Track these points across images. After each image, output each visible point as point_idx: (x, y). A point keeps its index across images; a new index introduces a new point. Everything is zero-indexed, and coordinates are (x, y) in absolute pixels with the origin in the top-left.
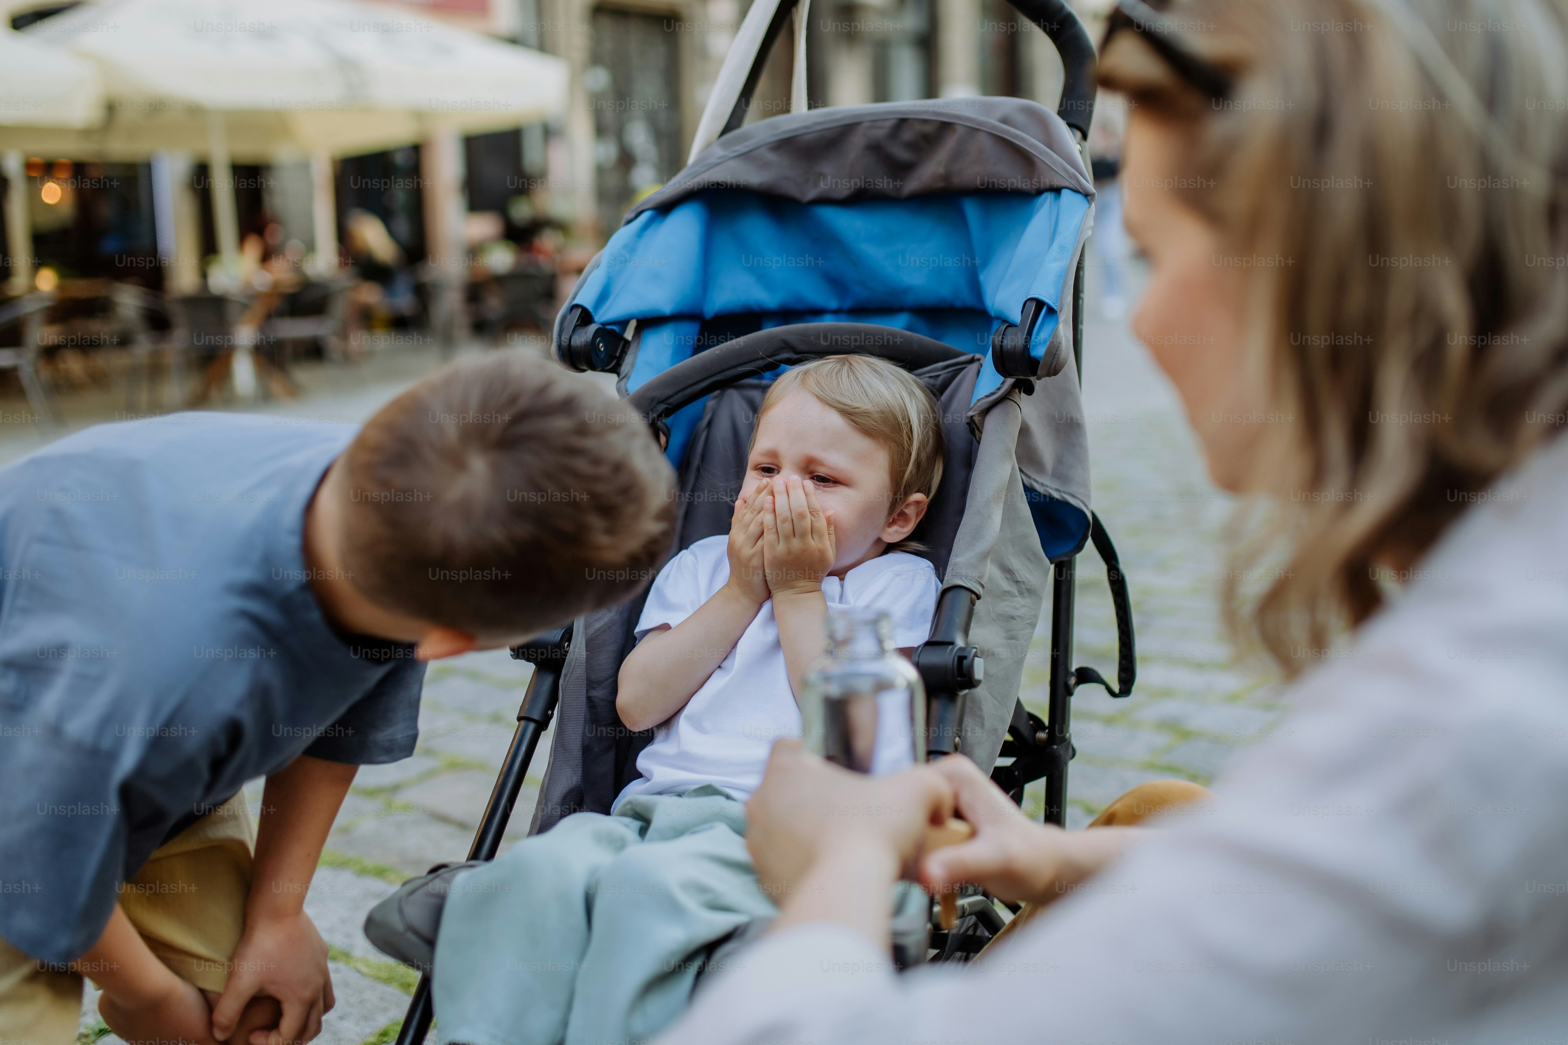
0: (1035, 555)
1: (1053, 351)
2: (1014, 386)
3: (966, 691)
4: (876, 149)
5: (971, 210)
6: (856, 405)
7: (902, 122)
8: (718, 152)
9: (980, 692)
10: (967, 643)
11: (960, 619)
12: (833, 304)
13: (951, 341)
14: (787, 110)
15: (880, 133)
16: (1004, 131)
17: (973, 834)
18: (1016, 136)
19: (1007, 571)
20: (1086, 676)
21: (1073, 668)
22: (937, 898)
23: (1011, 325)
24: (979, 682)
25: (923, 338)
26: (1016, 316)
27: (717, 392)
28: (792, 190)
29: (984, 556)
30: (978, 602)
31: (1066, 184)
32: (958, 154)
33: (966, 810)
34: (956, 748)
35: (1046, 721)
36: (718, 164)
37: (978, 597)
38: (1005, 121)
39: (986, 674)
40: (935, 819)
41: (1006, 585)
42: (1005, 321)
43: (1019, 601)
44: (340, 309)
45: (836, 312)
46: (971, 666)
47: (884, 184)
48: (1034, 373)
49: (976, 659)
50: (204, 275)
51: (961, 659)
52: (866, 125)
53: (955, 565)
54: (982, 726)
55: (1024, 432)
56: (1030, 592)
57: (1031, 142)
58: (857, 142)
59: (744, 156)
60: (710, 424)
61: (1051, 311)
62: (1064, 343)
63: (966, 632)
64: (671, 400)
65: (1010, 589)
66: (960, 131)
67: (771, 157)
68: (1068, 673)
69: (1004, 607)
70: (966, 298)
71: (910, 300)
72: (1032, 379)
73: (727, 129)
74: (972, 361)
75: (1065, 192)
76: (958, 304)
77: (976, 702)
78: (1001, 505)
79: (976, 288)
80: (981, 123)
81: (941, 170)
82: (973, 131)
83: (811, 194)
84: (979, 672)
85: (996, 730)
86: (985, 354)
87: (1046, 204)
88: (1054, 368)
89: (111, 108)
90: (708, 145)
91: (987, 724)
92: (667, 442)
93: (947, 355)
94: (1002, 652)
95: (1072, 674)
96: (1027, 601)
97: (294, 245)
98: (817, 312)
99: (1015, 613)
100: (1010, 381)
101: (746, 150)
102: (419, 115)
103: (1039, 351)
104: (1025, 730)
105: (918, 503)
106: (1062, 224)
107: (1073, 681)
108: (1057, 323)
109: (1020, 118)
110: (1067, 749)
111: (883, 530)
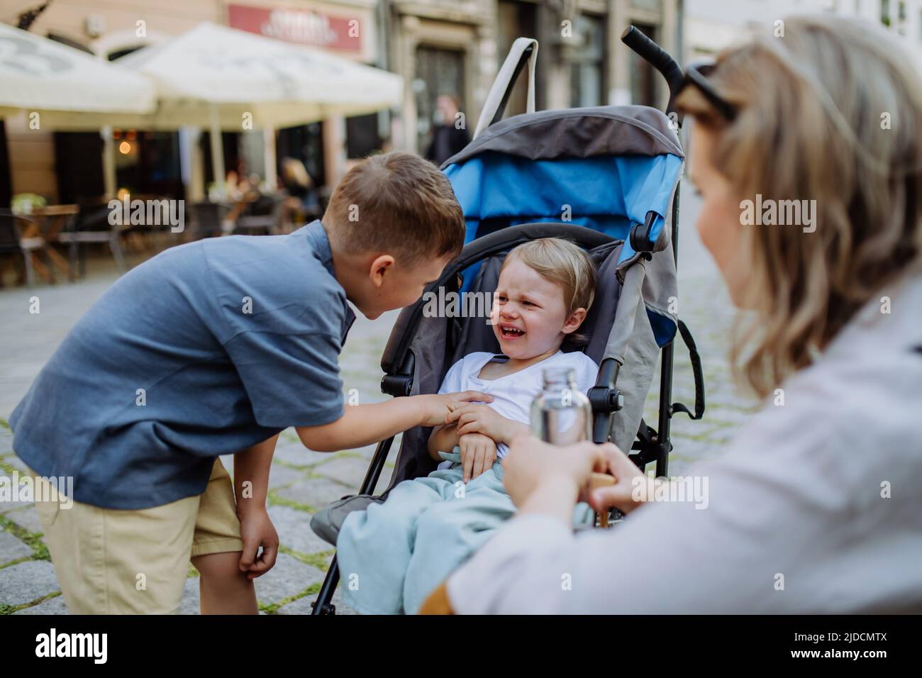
0: (652, 344)
1: (662, 238)
2: (641, 256)
3: (614, 412)
4: (571, 132)
5: (620, 164)
6: (545, 266)
7: (585, 118)
8: (489, 133)
9: (621, 412)
10: (615, 388)
11: (611, 376)
12: (547, 212)
13: (609, 233)
14: (524, 111)
15: (573, 124)
16: (638, 123)
17: (617, 482)
18: (644, 126)
19: (638, 352)
20: (679, 408)
21: (672, 404)
22: (598, 513)
23: (640, 224)
24: (621, 407)
25: (594, 231)
26: (643, 220)
27: (487, 258)
28: (527, 153)
29: (625, 343)
30: (621, 367)
31: (670, 151)
32: (613, 135)
33: (613, 471)
34: (609, 441)
35: (657, 431)
36: (489, 140)
37: (621, 364)
38: (638, 118)
39: (625, 404)
40: (596, 468)
41: (637, 359)
42: (637, 222)
43: (644, 367)
44: (279, 211)
45: (549, 217)
46: (617, 399)
47: (575, 150)
48: (651, 250)
49: (620, 396)
50: (206, 192)
51: (612, 395)
52: (566, 119)
53: (610, 347)
54: (624, 431)
55: (646, 279)
56: (650, 363)
57: (652, 129)
58: (561, 128)
59: (502, 136)
60: (483, 274)
61: (661, 218)
62: (667, 234)
63: (615, 382)
64: (465, 262)
65: (639, 361)
66: (615, 123)
67: (516, 136)
68: (669, 406)
69: (636, 370)
70: (617, 210)
71: (588, 211)
72: (651, 252)
73: (494, 121)
74: (620, 243)
75: (669, 155)
76: (613, 213)
77: (620, 418)
78: (634, 317)
79: (622, 204)
80: (626, 119)
81: (605, 143)
82: (622, 123)
83: (537, 156)
84: (621, 403)
85: (630, 433)
86: (625, 239)
87: (659, 162)
88: (662, 247)
89: (160, 103)
90: (484, 130)
91: (627, 430)
92: (462, 283)
93: (607, 240)
94: (634, 393)
95: (671, 407)
96: (647, 367)
97: (254, 177)
98: (539, 217)
99: (641, 373)
100: (639, 253)
101: (502, 133)
102: (322, 106)
103: (654, 238)
104: (645, 434)
105: (581, 313)
106: (667, 173)
107: (671, 410)
108: (664, 224)
109: (646, 116)
110: (668, 446)
111: (563, 327)
